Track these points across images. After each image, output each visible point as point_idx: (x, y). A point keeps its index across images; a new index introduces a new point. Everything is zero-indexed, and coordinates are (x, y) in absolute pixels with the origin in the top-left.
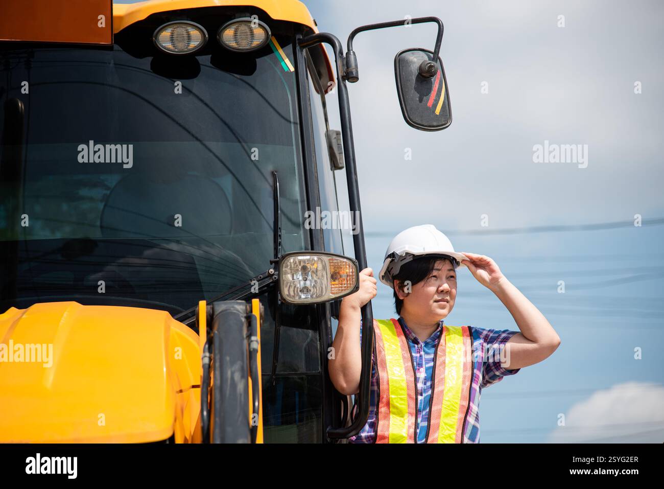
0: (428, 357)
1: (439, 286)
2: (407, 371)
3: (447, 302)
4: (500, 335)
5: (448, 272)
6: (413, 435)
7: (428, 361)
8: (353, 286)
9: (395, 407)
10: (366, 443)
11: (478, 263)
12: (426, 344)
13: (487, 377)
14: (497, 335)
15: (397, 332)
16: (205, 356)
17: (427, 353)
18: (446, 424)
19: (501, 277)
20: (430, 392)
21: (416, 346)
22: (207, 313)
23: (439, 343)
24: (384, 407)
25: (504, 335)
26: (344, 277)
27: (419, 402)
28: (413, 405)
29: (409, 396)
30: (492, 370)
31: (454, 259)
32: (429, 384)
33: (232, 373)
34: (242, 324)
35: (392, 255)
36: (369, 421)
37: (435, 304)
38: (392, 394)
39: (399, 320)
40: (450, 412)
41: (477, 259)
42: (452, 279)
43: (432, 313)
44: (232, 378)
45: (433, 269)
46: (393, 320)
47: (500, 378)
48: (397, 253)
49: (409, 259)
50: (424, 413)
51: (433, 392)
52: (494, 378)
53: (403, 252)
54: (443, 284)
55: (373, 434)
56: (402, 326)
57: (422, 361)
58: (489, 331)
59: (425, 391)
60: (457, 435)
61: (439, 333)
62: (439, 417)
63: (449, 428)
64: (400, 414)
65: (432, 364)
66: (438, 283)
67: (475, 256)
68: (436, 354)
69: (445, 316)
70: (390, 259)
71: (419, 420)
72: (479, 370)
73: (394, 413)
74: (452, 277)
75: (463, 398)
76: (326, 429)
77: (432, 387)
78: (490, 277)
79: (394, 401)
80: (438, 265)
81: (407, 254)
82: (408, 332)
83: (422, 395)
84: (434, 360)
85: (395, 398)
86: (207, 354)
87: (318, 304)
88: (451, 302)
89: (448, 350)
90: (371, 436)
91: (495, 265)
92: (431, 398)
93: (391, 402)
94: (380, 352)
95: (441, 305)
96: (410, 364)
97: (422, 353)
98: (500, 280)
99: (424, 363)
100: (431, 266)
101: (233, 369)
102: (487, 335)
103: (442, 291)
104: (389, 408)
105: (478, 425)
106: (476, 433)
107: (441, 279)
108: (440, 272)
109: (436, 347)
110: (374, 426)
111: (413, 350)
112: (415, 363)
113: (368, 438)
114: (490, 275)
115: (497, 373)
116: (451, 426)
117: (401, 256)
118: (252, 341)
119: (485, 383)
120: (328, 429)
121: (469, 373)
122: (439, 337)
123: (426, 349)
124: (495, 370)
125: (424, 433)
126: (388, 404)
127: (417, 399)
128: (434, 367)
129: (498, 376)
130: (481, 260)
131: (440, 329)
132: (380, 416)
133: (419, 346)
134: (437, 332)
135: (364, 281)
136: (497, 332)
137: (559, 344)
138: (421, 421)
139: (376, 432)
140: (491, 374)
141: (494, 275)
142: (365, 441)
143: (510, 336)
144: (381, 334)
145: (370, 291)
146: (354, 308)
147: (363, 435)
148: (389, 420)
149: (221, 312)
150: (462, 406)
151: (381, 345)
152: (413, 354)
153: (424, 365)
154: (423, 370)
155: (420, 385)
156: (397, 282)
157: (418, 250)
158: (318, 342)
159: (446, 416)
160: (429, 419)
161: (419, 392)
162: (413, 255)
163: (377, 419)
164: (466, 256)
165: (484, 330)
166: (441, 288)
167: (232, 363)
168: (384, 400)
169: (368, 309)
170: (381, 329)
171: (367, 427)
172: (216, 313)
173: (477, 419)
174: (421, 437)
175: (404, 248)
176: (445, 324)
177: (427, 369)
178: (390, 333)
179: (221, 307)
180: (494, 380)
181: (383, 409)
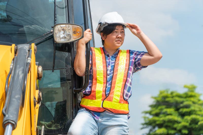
0: (112, 61)
1: (117, 36)
2: (104, 67)
3: (121, 41)
4: (140, 53)
5: (121, 30)
6: (105, 91)
7: (112, 63)
8: (81, 36)
9: (99, 80)
10: (88, 93)
11: (133, 27)
12: (112, 56)
13: (135, 69)
14: (139, 53)
15: (101, 52)
16: (11, 65)
17: (112, 60)
18: (118, 86)
19: (141, 32)
20: (112, 75)
21: (108, 57)
22: (15, 49)
23: (117, 56)
24: (95, 80)
25: (142, 53)
26: (79, 32)
27: (108, 78)
28: (105, 79)
29: (104, 76)
30: (137, 66)
31: (124, 25)
32: (112, 71)
33: (19, 72)
34: (26, 53)
35: (100, 24)
36: (89, 85)
37: (116, 42)
38: (98, 76)
39: (103, 48)
40: (120, 82)
41: (132, 25)
42: (123, 33)
43: (114, 45)
44: (18, 73)
45: (115, 29)
46: (101, 48)
47: (140, 69)
48: (102, 22)
49: (107, 25)
50: (110, 82)
51: (113, 75)
52: (138, 69)
53: (104, 22)
54: (119, 35)
55: (90, 90)
56: (103, 50)
57: (110, 63)
58: (137, 52)
59: (110, 74)
60: (121, 90)
61: (117, 53)
62: (115, 84)
63: (119, 88)
64: (100, 83)
65: (113, 64)
66: (117, 34)
67: (131, 24)
68: (116, 60)
69: (120, 46)
70: (100, 25)
71: (107, 85)
72: (132, 66)
73: (98, 83)
74: (123, 32)
75: (124, 76)
76: (73, 89)
77: (113, 73)
78: (137, 32)
79: (98, 78)
80: (117, 27)
81: (106, 23)
82: (105, 52)
83: (109, 76)
84: (115, 63)
85: (99, 77)
86: (12, 64)
87: (70, 43)
88: (122, 42)
89: (120, 59)
90: (89, 91)
91: (139, 27)
92: (112, 77)
93: (97, 78)
94: (94, 60)
95: (118, 42)
96: (105, 64)
97: (110, 60)
98: (141, 33)
99: (111, 64)
100: (114, 28)
101: (19, 70)
102: (136, 53)
103: (119, 37)
104: (96, 81)
105: (131, 87)
106: (130, 89)
107: (118, 33)
108: (118, 30)
109: (116, 58)
110: (91, 87)
111: (107, 59)
112: (107, 64)
113: (88, 92)
114: (137, 31)
115: (139, 67)
116: (119, 87)
117: (103, 24)
118: (28, 59)
119: (135, 71)
120: (74, 89)
121: (127, 67)
122: (117, 54)
123: (112, 59)
124: (138, 66)
125: (109, 89)
126: (96, 79)
127: (107, 77)
128: (114, 66)
129: (140, 68)
130: (134, 26)
131: (118, 51)
132: (93, 84)
133: (110, 57)
134: (117, 52)
135: (87, 34)
136: (140, 52)
137: (162, 57)
138: (108, 85)
139: (91, 89)
140: (137, 68)
141: (138, 31)
142: (87, 93)
143: (144, 54)
144: (95, 53)
145: (89, 37)
146: (83, 44)
147: (87, 91)
148: (96, 85)
149: (19, 49)
150: (124, 80)
151: (95, 57)
152: (107, 61)
153: (110, 65)
154: (110, 66)
155: (108, 72)
156: (102, 33)
157: (110, 22)
158: (70, 57)
159: (118, 83)
160: (111, 85)
161: (108, 74)
162: (108, 24)
163: (92, 85)
164: (128, 24)
165: (135, 51)
166: (118, 36)
167: (20, 68)
168: (95, 78)
169: (88, 44)
170: (95, 51)
171: (88, 88)
172: (18, 49)
173: (131, 84)
174: (108, 91)
175: (105, 21)
176: (120, 49)
177: (111, 66)
178: (99, 53)
179: (20, 46)
180: (138, 70)
181: (94, 81)
